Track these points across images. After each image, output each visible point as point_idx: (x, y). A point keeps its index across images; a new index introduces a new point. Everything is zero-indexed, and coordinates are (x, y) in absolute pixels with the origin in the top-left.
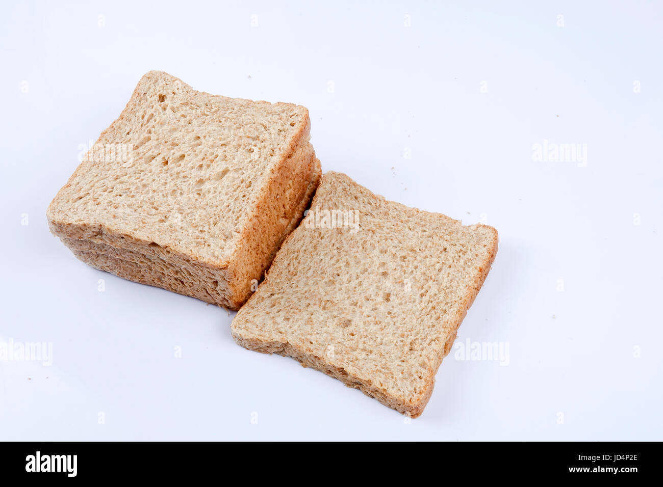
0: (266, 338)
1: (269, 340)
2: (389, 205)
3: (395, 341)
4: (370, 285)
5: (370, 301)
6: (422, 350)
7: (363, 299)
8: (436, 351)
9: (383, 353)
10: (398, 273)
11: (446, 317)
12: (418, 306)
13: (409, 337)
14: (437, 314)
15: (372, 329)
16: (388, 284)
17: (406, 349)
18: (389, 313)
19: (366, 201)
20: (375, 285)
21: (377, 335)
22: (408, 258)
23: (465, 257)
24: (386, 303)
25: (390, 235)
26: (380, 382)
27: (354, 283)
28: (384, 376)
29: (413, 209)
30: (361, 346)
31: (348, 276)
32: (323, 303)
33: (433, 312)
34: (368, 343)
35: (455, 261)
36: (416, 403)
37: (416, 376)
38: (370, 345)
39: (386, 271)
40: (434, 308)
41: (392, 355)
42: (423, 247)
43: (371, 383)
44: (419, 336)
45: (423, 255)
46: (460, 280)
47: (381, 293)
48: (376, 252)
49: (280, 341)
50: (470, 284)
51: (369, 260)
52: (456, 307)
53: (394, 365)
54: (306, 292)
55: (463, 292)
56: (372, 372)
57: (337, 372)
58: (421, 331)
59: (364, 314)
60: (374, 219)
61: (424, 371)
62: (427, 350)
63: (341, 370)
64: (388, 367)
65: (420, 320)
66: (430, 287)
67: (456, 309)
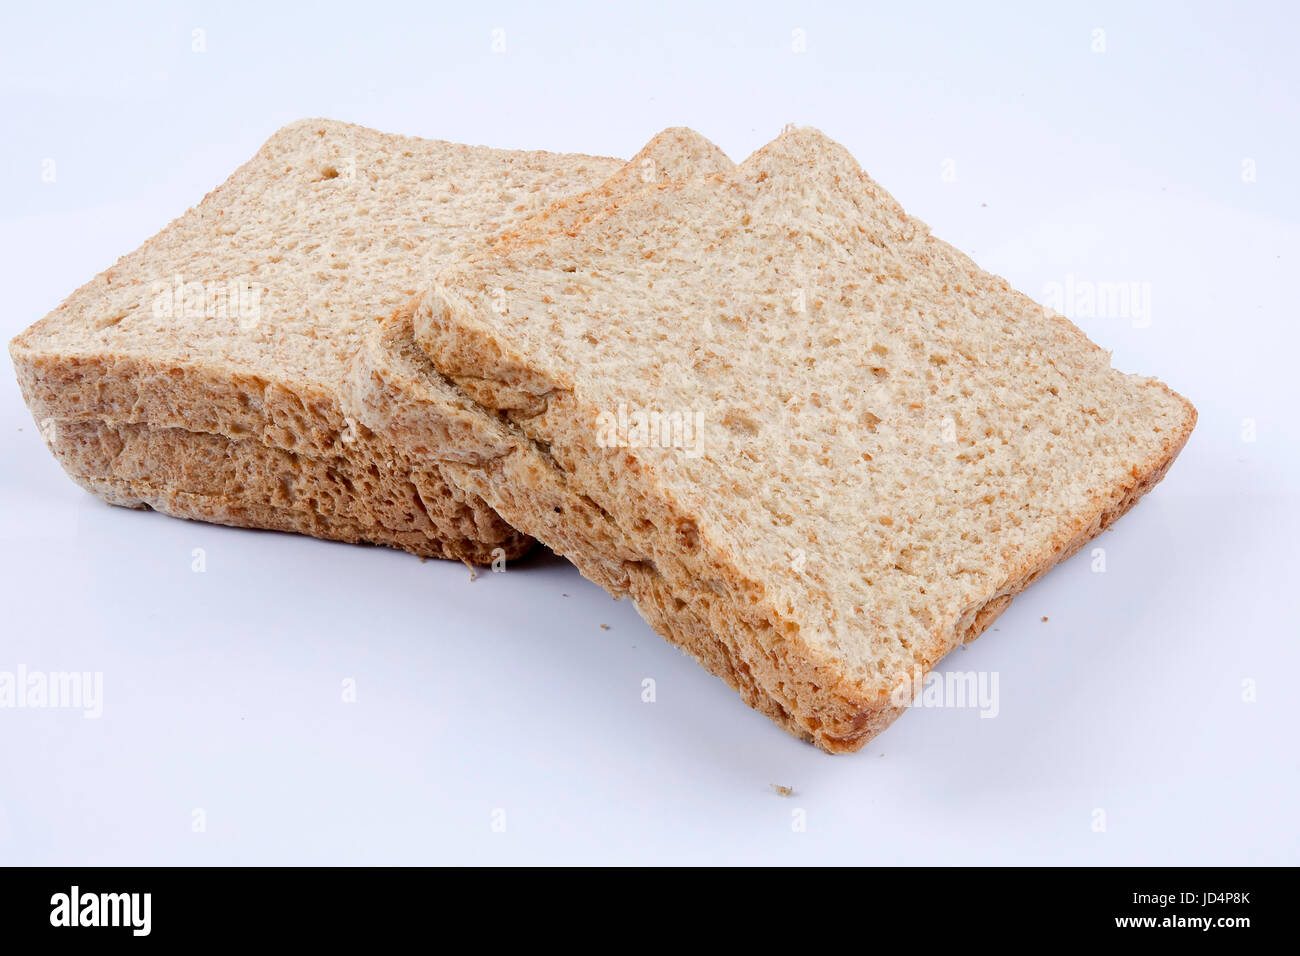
0: (517, 352)
1: (524, 359)
2: (934, 245)
3: (863, 525)
4: (835, 376)
5: (824, 411)
6: (930, 579)
7: (808, 396)
8: (967, 600)
9: (821, 538)
10: (917, 385)
11: (1016, 536)
12: (949, 477)
13: (905, 534)
14: (994, 518)
15: (808, 470)
16: (880, 397)
17: (888, 557)
18: (868, 457)
19: (880, 217)
20: (846, 383)
21: (818, 491)
22: (952, 365)
23: (1102, 429)
24: (867, 433)
25: (920, 302)
26: (789, 604)
27: (794, 352)
28: (806, 592)
29: (994, 277)
30: (766, 492)
31: (784, 333)
32: (700, 354)
33: (985, 507)
34: (788, 497)
35: (1074, 427)
36: (874, 698)
37: (893, 632)
38: (788, 502)
39: (887, 367)
40: (988, 500)
41: (843, 553)
42: (997, 359)
43: (758, 596)
44: (928, 544)
45: (992, 374)
46: (1073, 470)
47: (857, 404)
48: (875, 317)
49: (554, 376)
50: (1100, 492)
51: (849, 325)
52: (1047, 527)
53: (842, 580)
54: (666, 309)
55: (1075, 499)
56: (776, 568)
57: (673, 528)
58: (941, 536)
59: (801, 429)
60: (888, 256)
61: (919, 629)
62: (944, 586)
63: (686, 526)
64: (822, 576)
65: (944, 508)
66: (992, 451)
67: (1048, 530)
